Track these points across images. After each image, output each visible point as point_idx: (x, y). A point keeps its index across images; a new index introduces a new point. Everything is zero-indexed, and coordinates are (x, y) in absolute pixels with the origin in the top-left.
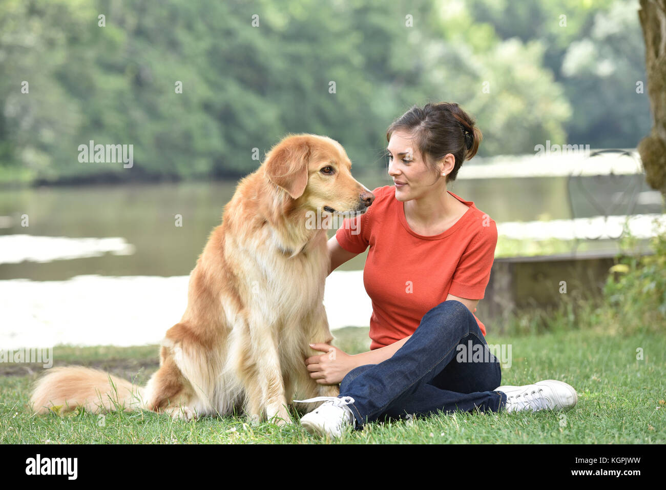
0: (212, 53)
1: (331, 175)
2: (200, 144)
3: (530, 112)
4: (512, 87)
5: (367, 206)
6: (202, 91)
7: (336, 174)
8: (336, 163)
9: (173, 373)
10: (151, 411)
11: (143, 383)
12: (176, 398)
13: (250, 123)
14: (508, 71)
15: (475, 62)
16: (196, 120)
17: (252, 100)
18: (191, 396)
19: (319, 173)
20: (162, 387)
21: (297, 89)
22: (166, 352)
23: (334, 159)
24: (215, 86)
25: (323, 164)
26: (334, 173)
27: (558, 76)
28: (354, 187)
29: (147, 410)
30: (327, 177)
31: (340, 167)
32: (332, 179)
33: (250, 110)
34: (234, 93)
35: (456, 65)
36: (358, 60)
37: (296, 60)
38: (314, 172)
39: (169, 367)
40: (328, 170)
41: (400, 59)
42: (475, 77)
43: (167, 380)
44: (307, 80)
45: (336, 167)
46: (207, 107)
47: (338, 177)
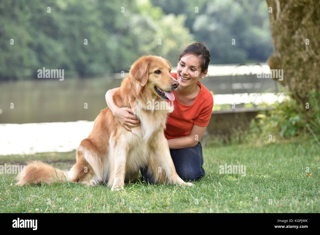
0: (32, 20)
1: (159, 74)
2: (27, 62)
3: (179, 47)
4: (171, 36)
5: (176, 88)
6: (27, 38)
7: (162, 73)
8: (161, 69)
9: (84, 164)
10: (73, 182)
11: (69, 169)
12: (86, 176)
13: (50, 53)
14: (169, 29)
15: (154, 24)
16: (25, 51)
17: (51, 42)
18: (93, 174)
19: (154, 73)
20: (79, 171)
21: (72, 37)
22: (80, 154)
23: (160, 66)
24: (34, 36)
25: (155, 69)
26: (161, 73)
27: (192, 31)
28: (169, 79)
29: (71, 182)
30: (157, 75)
31: (164, 70)
32: (160, 76)
33: (50, 47)
34: (43, 38)
35: (145, 26)
36: (100, 23)
37: (71, 23)
38: (152, 73)
39: (82, 161)
40: (158, 72)
41: (120, 23)
42: (154, 31)
43: (81, 167)
44: (76, 32)
45: (162, 70)
46: (30, 45)
47: (162, 75)
